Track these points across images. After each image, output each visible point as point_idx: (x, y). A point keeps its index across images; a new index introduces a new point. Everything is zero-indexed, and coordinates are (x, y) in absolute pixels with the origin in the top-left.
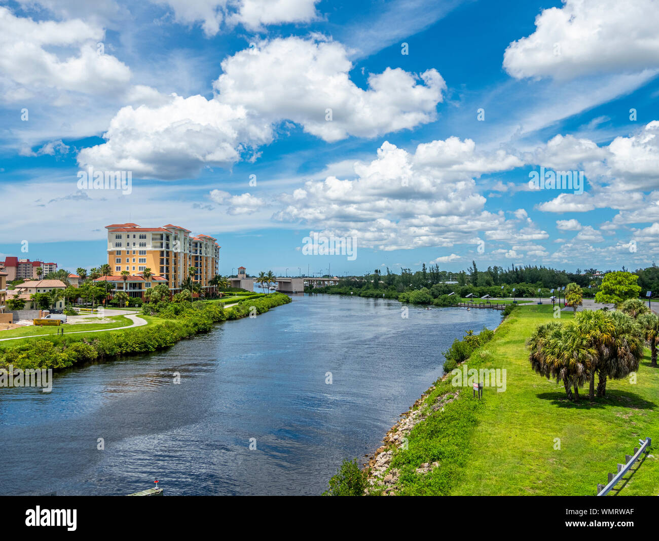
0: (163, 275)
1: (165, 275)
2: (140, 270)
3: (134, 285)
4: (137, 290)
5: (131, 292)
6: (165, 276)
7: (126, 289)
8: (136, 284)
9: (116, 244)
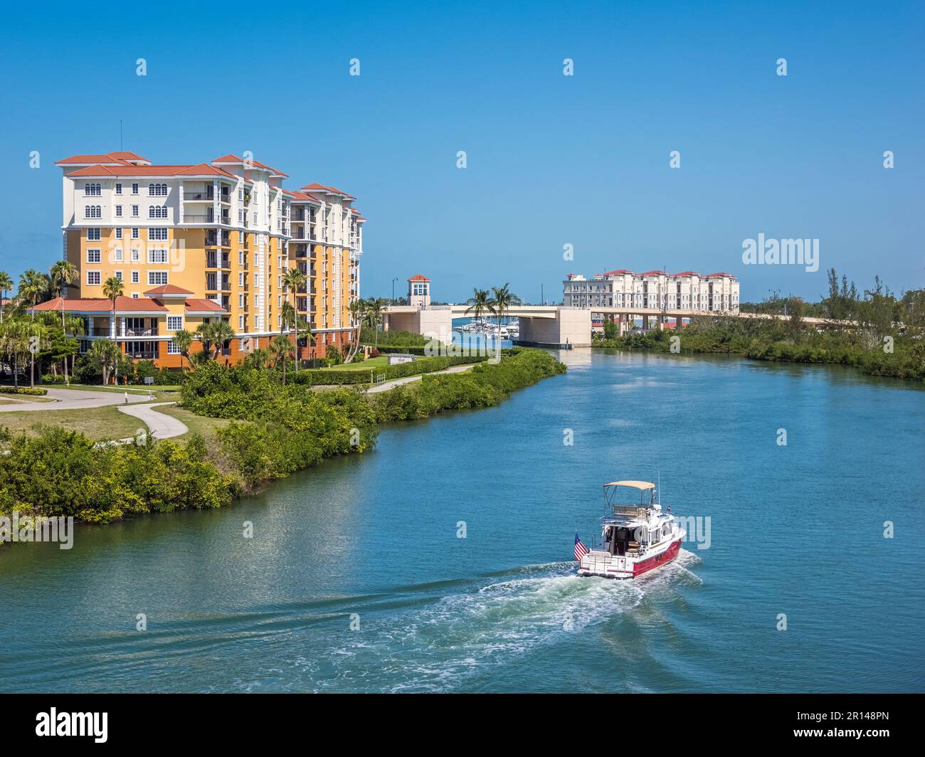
0: (214, 296)
1: (220, 296)
2: (152, 281)
3: (136, 324)
4: (147, 337)
5: (130, 343)
6: (219, 301)
7: (118, 333)
8: (142, 320)
9: (87, 211)
